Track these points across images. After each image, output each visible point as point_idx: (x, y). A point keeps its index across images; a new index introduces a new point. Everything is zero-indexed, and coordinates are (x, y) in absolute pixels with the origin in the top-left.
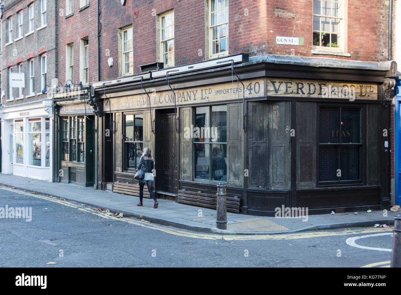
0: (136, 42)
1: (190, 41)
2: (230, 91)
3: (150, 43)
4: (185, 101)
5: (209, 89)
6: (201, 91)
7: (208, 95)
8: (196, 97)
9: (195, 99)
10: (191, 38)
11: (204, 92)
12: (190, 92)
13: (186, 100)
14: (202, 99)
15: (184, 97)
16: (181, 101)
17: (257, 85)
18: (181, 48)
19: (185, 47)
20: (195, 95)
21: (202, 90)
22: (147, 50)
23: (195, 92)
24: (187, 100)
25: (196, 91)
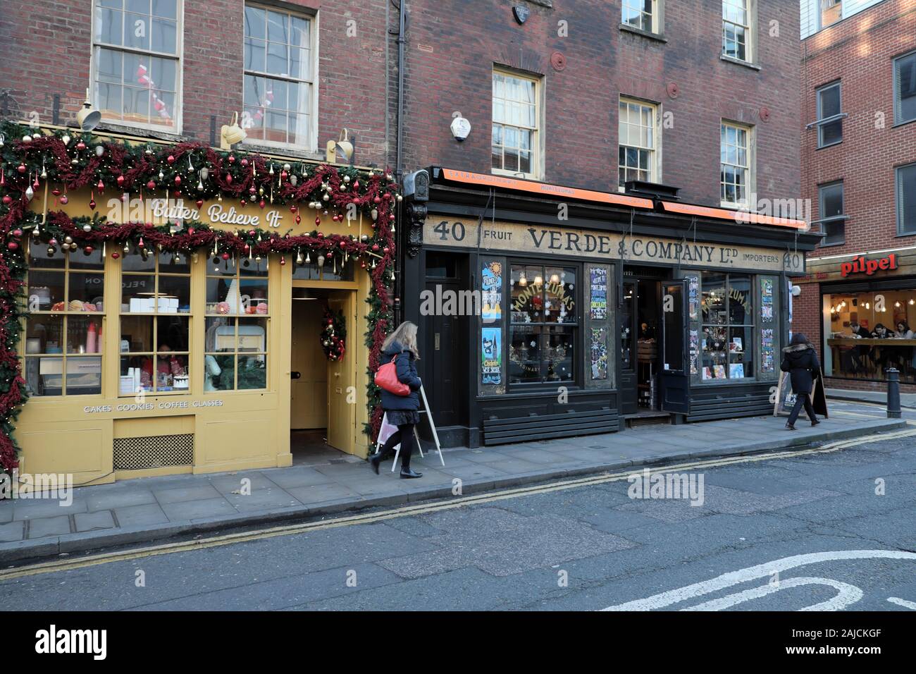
0: (556, 118)
1: (693, 169)
2: (763, 258)
3: (601, 138)
4: (690, 259)
5: (734, 250)
6: (720, 250)
7: (731, 258)
8: (711, 258)
9: (709, 260)
10: (696, 165)
11: (725, 252)
12: (702, 247)
13: (693, 257)
14: (722, 261)
15: (689, 254)
16: (684, 259)
17: (796, 258)
18: (673, 174)
19: (684, 176)
20: (709, 255)
21: (722, 249)
22: (590, 147)
23: (710, 250)
24: (696, 260)
25: (713, 248)
